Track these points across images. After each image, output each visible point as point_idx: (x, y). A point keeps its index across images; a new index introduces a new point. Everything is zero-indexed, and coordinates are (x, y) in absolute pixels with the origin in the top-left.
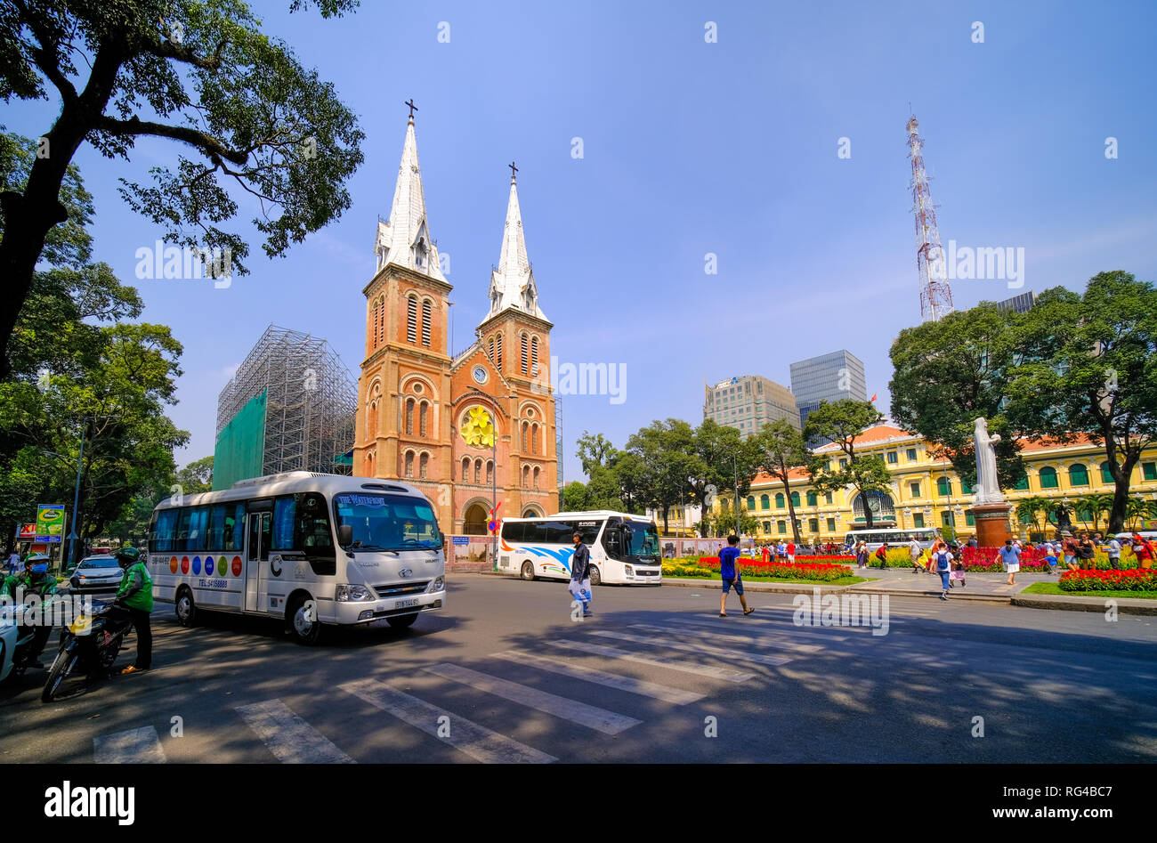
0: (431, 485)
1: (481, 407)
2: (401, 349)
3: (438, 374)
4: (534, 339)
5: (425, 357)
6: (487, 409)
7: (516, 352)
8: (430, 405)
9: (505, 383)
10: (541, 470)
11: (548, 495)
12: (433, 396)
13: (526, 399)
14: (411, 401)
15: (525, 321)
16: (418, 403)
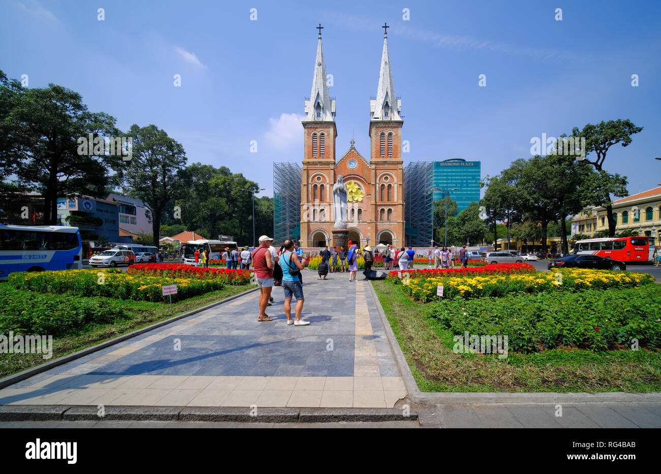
0: (325, 224)
1: (353, 181)
2: (309, 162)
3: (328, 170)
4: (390, 134)
5: (321, 163)
6: (356, 181)
7: (377, 145)
8: (325, 186)
9: (368, 165)
10: (393, 210)
11: (396, 223)
12: (326, 181)
13: (382, 171)
14: (315, 186)
15: (382, 125)
16: (319, 186)
